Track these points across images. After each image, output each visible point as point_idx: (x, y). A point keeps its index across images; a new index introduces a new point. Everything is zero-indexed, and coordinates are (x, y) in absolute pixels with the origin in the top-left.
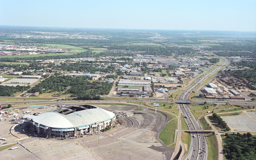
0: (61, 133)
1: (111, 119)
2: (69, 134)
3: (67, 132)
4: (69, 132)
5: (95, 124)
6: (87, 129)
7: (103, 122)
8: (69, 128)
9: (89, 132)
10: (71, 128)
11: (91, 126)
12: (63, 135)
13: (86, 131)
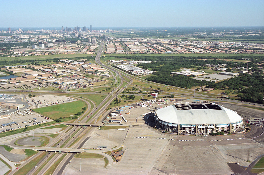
0: (166, 127)
1: (230, 124)
2: (173, 129)
3: (171, 127)
4: (173, 127)
5: (204, 125)
6: (193, 129)
7: (215, 125)
8: (173, 124)
9: (195, 131)
10: (175, 124)
11: (197, 126)
12: (168, 129)
13: (192, 130)
